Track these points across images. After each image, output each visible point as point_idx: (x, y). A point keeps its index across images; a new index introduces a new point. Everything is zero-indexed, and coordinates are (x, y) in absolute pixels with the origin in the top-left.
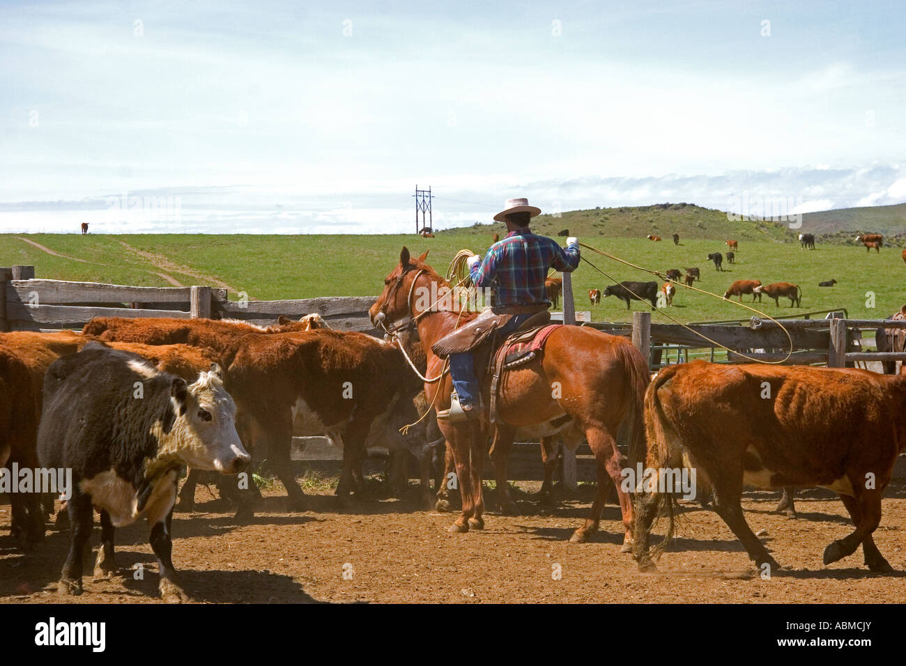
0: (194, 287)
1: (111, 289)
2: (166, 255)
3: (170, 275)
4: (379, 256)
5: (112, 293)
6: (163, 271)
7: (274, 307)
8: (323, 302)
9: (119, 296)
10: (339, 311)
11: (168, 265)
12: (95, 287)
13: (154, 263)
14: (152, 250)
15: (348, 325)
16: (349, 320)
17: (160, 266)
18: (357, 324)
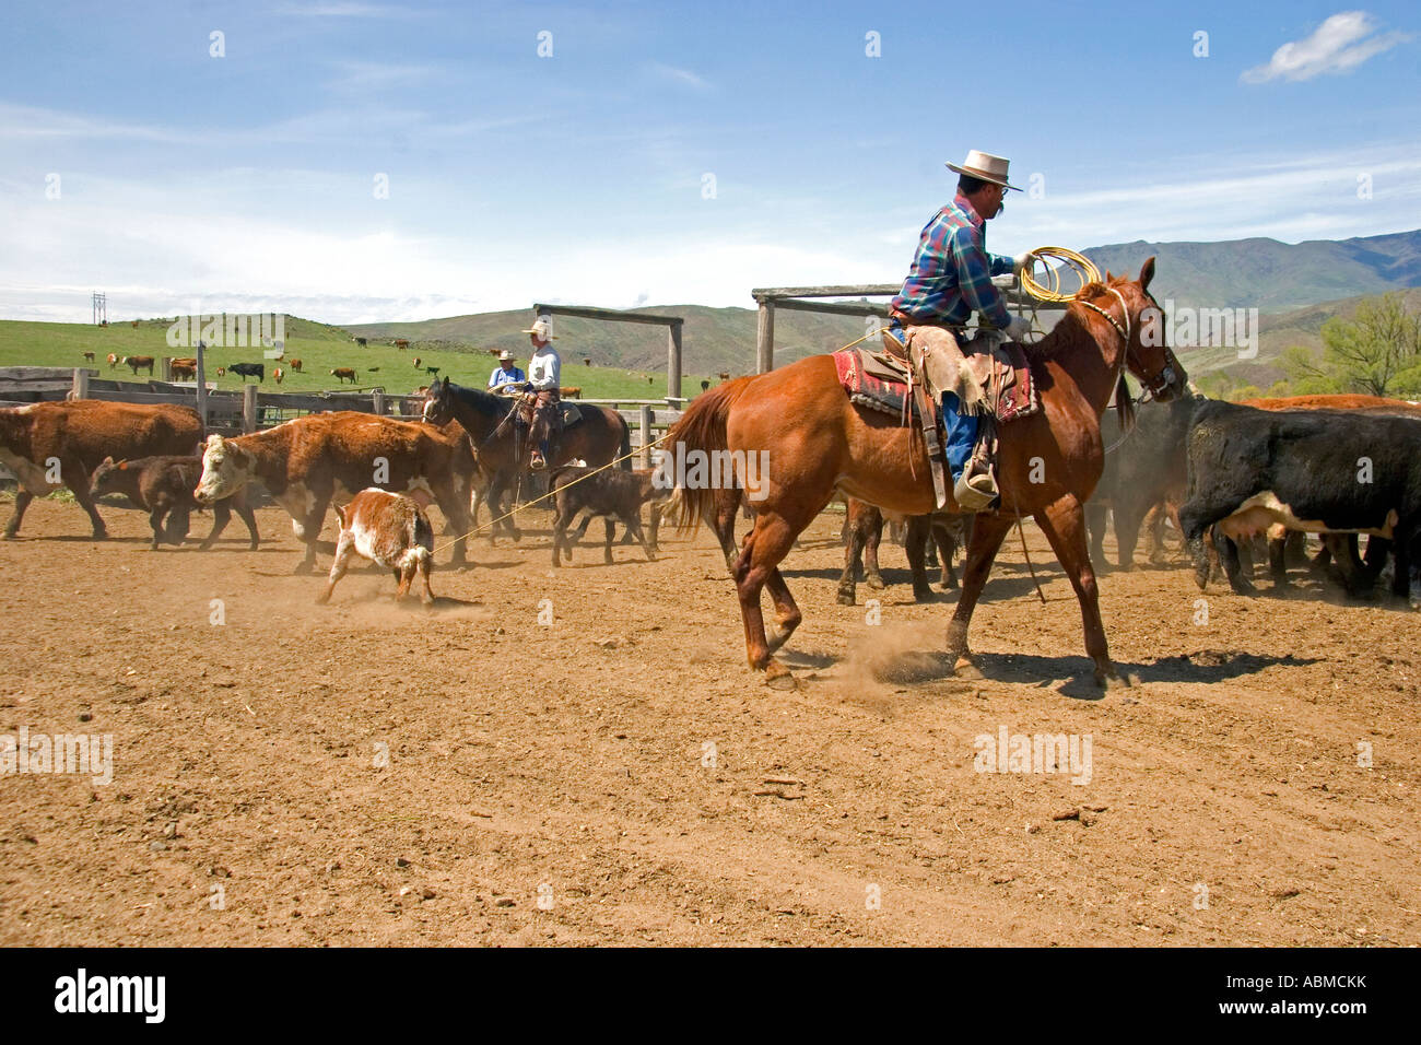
8: (20, 370)
15: (40, 386)
16: (41, 383)
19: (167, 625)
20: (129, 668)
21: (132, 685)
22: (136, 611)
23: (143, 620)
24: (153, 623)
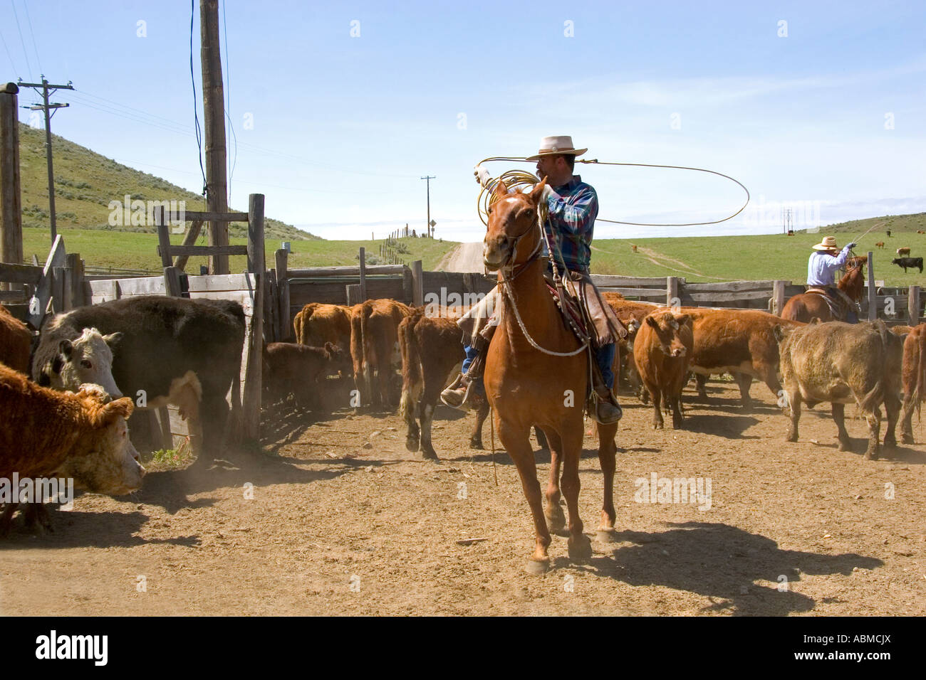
0: (669, 277)
1: (627, 279)
2: (652, 249)
3: (654, 259)
4: (764, 247)
5: (628, 281)
6: (651, 257)
7: (710, 287)
8: (736, 284)
9: (633, 283)
10: (744, 289)
11: (653, 254)
12: (619, 278)
13: (646, 253)
14: (645, 246)
15: (749, 295)
16: (750, 293)
17: (649, 254)
18: (754, 295)
19: (852, 493)
20: (825, 531)
21: (829, 546)
22: (827, 479)
23: (832, 489)
24: (841, 492)
